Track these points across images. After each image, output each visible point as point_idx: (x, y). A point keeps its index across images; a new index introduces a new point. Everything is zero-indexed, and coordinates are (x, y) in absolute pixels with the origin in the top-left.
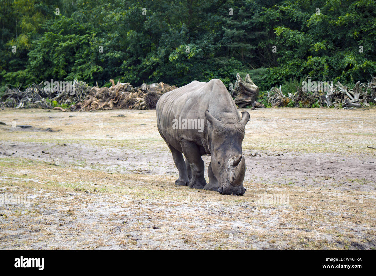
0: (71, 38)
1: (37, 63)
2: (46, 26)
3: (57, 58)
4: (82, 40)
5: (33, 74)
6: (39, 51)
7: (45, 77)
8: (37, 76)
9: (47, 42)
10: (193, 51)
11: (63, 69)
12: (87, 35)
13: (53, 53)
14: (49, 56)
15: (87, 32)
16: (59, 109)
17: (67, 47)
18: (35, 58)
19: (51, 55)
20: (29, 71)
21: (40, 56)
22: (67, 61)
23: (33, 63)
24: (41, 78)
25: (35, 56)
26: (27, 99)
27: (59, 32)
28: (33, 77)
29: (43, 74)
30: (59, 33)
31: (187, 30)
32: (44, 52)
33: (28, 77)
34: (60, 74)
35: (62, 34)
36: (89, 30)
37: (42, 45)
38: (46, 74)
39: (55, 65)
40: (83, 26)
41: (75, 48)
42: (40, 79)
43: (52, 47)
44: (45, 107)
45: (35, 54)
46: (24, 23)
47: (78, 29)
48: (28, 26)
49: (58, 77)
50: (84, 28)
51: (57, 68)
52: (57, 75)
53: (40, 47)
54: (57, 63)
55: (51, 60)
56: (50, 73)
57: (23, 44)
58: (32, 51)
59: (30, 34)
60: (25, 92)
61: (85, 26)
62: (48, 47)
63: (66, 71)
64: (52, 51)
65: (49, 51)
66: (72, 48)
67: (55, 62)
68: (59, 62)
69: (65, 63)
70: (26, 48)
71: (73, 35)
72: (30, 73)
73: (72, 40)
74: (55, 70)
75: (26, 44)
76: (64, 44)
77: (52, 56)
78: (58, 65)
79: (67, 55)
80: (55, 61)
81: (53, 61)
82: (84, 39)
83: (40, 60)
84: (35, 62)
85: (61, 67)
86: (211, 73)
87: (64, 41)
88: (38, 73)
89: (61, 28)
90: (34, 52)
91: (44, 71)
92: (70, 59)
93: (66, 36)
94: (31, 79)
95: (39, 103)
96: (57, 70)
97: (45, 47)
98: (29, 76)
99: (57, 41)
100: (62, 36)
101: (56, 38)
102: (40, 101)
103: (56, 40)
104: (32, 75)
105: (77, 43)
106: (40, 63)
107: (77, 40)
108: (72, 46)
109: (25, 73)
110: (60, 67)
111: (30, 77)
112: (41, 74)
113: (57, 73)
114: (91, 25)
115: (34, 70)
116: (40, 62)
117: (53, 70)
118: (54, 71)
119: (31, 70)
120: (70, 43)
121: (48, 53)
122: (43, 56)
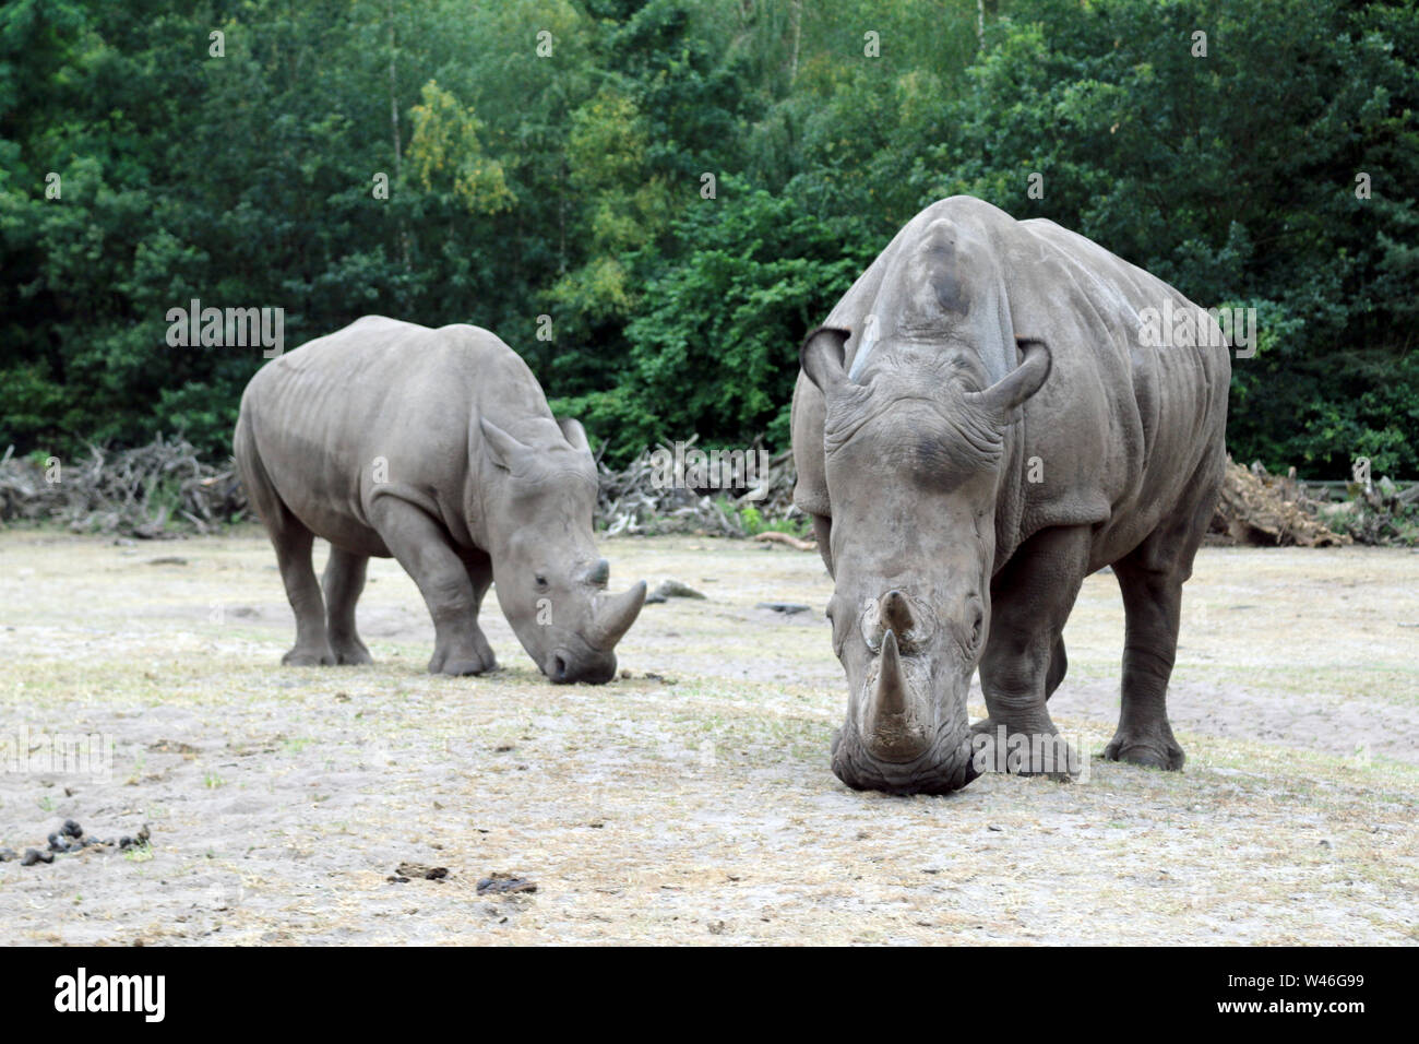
0: (790, 275)
1: (665, 367)
2: (693, 230)
3: (739, 348)
4: (828, 282)
5: (647, 405)
6: (671, 321)
7: (689, 417)
8: (663, 414)
9: (700, 289)
10: (1271, 327)
11: (761, 387)
12: (848, 262)
13: (724, 329)
14: (706, 339)
15: (847, 249)
16: (780, 541)
17: (775, 307)
18: (657, 348)
19: (714, 334)
20: (631, 396)
21: (676, 341)
22: (775, 357)
23: (651, 366)
24: (673, 420)
25: (657, 339)
26: (637, 499)
27: (744, 250)
28: (648, 418)
29: (684, 408)
30: (747, 255)
31: (1246, 245)
32: (690, 324)
33: (632, 417)
34: (748, 409)
35: (754, 257)
36: (852, 244)
37: (682, 301)
38: (695, 405)
39: (730, 372)
40: (829, 228)
41: (804, 312)
42: (670, 424)
43: (719, 306)
44: (718, 531)
45: (655, 330)
46: (607, 218)
47: (812, 239)
48: (623, 227)
49: (742, 417)
50: (833, 236)
51: (737, 386)
52: (736, 412)
53: (676, 306)
54: (740, 364)
55: (717, 355)
56: (708, 402)
57: (607, 295)
58: (643, 320)
59: (633, 260)
60: (627, 474)
61: (839, 228)
62: (706, 305)
63: (771, 397)
64: (718, 321)
65: (709, 323)
66: (795, 311)
67: (733, 362)
68: (745, 362)
69: (769, 368)
70: (619, 311)
71: (800, 263)
72: (638, 401)
73: (795, 279)
74: (730, 390)
75: (618, 295)
76: (768, 296)
77: (719, 340)
78: (744, 374)
79: (775, 338)
80: (733, 356)
81: (722, 357)
82: (836, 276)
83: (677, 354)
84: (658, 362)
85: (756, 379)
86: (1328, 409)
87: (766, 284)
88: (668, 401)
89: (750, 236)
90: (651, 325)
91: (690, 394)
92: (786, 350)
93: (772, 267)
94: (642, 422)
95: (693, 514)
96: (738, 392)
97: (693, 306)
98: (636, 413)
99: (741, 283)
100: (755, 264)
101: (731, 274)
102: (696, 510)
103: (735, 279)
104: (643, 411)
105: (812, 292)
106: (676, 366)
107: (814, 279)
108: (794, 302)
109: (618, 403)
110: (749, 381)
111: (639, 418)
112: (676, 406)
113: (737, 402)
114: (858, 226)
115: (652, 390)
116: (679, 359)
117: (722, 393)
118: (728, 397)
119: (640, 391)
120: (789, 291)
121: (703, 328)
122: (687, 339)
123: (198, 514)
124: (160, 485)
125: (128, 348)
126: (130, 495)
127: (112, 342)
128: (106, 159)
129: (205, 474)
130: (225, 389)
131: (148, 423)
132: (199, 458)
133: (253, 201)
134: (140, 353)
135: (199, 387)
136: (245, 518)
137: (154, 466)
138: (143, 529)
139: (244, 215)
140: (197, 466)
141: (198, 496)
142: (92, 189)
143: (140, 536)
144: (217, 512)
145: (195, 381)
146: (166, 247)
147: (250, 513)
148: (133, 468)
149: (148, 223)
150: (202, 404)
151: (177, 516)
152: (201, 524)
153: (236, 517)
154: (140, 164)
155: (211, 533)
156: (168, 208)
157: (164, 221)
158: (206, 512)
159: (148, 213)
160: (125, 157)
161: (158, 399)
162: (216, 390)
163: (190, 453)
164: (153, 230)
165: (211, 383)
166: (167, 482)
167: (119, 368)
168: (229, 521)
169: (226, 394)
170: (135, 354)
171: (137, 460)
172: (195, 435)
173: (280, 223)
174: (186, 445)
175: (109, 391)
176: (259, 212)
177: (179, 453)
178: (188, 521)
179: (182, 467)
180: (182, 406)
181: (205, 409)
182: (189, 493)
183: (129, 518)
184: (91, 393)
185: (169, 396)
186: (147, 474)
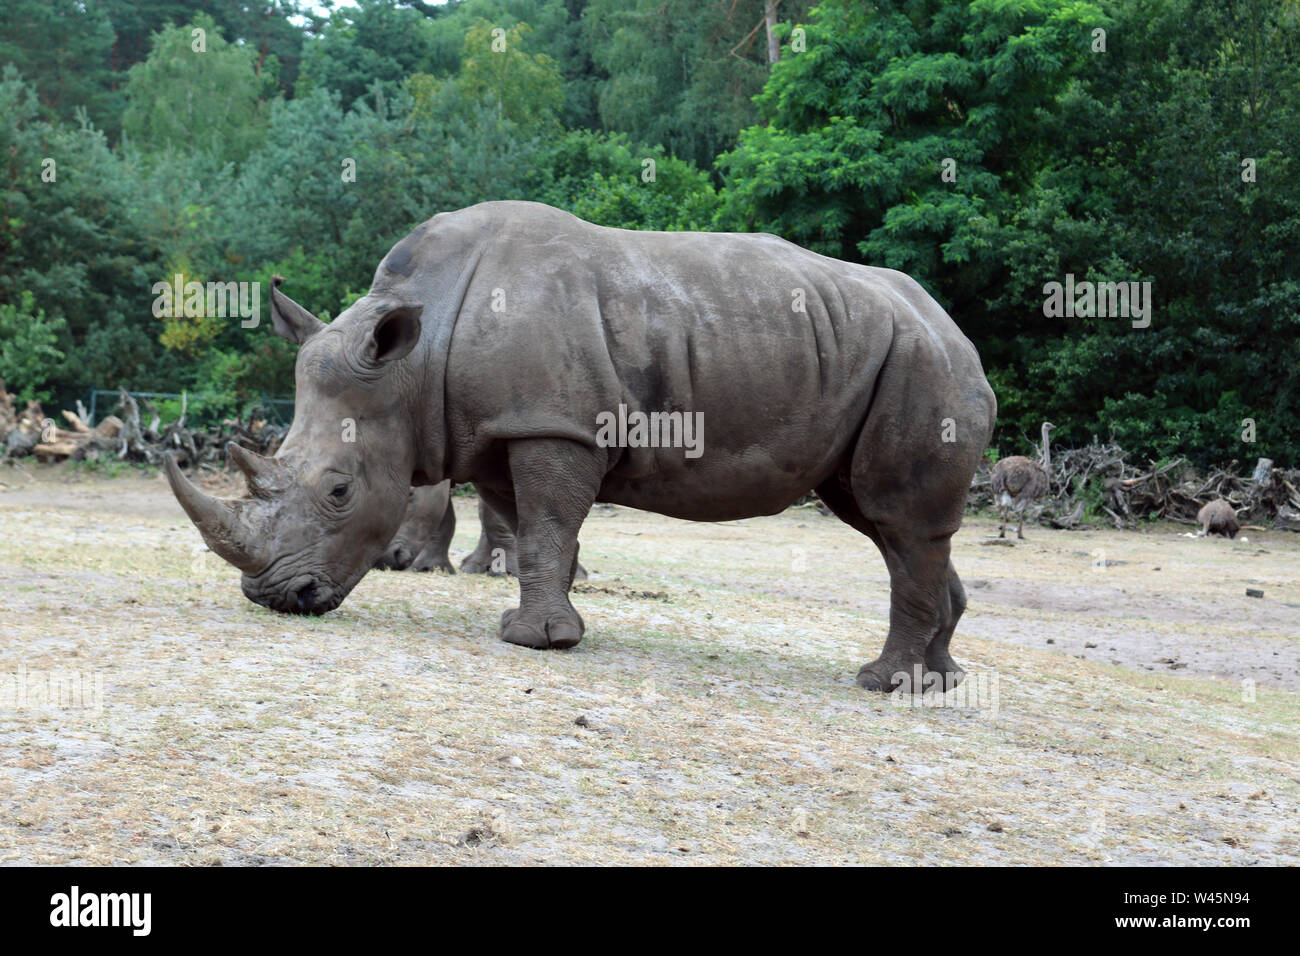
123: (1119, 511)
124: (1088, 483)
125: (1075, 359)
126: (1062, 490)
127: (1064, 353)
128: (1077, 191)
129: (1129, 474)
130: (1162, 400)
131: (1090, 427)
132: (1126, 462)
133: (1195, 230)
134: (1086, 364)
135: (1137, 397)
136: (1161, 517)
137: (1086, 465)
138: (1060, 520)
139: (1185, 243)
140: (1123, 467)
141: (1119, 494)
142: (1052, 215)
143: (1056, 526)
144: (1136, 509)
145: (1134, 392)
146: (1116, 269)
147: (1166, 512)
148: (1068, 466)
149: (1104, 247)
150: (1140, 413)
151: (1099, 511)
152: (1118, 519)
153: (1153, 515)
154: (1107, 196)
155: (1127, 528)
156: (1123, 234)
157: (1118, 246)
158: (1125, 509)
159: (1105, 238)
160: (1095, 188)
161: (1102, 407)
162: (1153, 401)
163: (1119, 455)
164: (1108, 253)
165: (1150, 395)
166: (1093, 481)
167: (1065, 378)
168: (1147, 519)
169: (1163, 405)
170: (1081, 365)
171: (1071, 459)
172: (1128, 440)
173: (1219, 251)
174: (1116, 448)
175: (1060, 397)
176: (1200, 241)
177: (1111, 454)
178: (1110, 515)
179: (1110, 468)
180: (1121, 415)
181: (1143, 418)
182: (1112, 490)
183: (1052, 510)
184: (1047, 399)
185: (1111, 404)
186: (1081, 472)
